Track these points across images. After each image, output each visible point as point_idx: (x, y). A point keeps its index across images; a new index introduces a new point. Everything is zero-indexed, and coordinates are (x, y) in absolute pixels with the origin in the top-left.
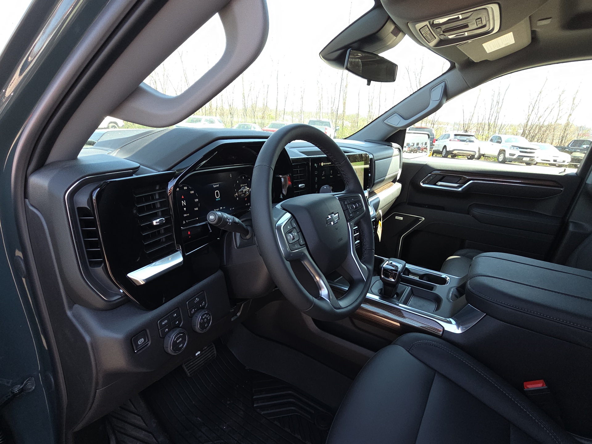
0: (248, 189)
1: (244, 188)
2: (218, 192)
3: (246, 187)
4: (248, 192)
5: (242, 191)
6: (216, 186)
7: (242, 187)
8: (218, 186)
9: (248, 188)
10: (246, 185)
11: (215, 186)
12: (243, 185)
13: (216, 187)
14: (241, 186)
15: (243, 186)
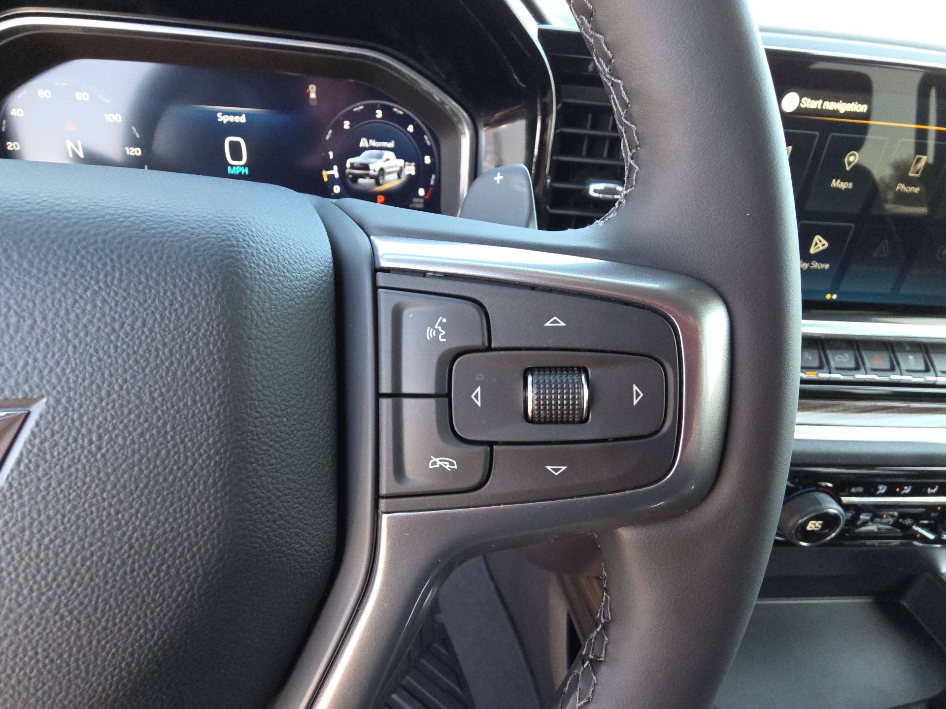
0: (396, 166)
1: (379, 157)
2: (238, 144)
3: (391, 155)
4: (395, 176)
5: (366, 167)
6: (231, 119)
7: (364, 149)
8: (242, 119)
9: (401, 162)
10: (391, 145)
11: (225, 119)
12: (373, 143)
13: (229, 122)
14: (363, 143)
15: (371, 148)
